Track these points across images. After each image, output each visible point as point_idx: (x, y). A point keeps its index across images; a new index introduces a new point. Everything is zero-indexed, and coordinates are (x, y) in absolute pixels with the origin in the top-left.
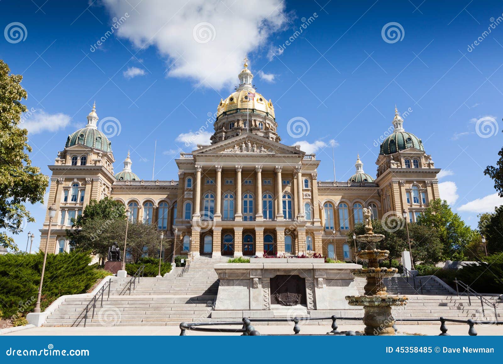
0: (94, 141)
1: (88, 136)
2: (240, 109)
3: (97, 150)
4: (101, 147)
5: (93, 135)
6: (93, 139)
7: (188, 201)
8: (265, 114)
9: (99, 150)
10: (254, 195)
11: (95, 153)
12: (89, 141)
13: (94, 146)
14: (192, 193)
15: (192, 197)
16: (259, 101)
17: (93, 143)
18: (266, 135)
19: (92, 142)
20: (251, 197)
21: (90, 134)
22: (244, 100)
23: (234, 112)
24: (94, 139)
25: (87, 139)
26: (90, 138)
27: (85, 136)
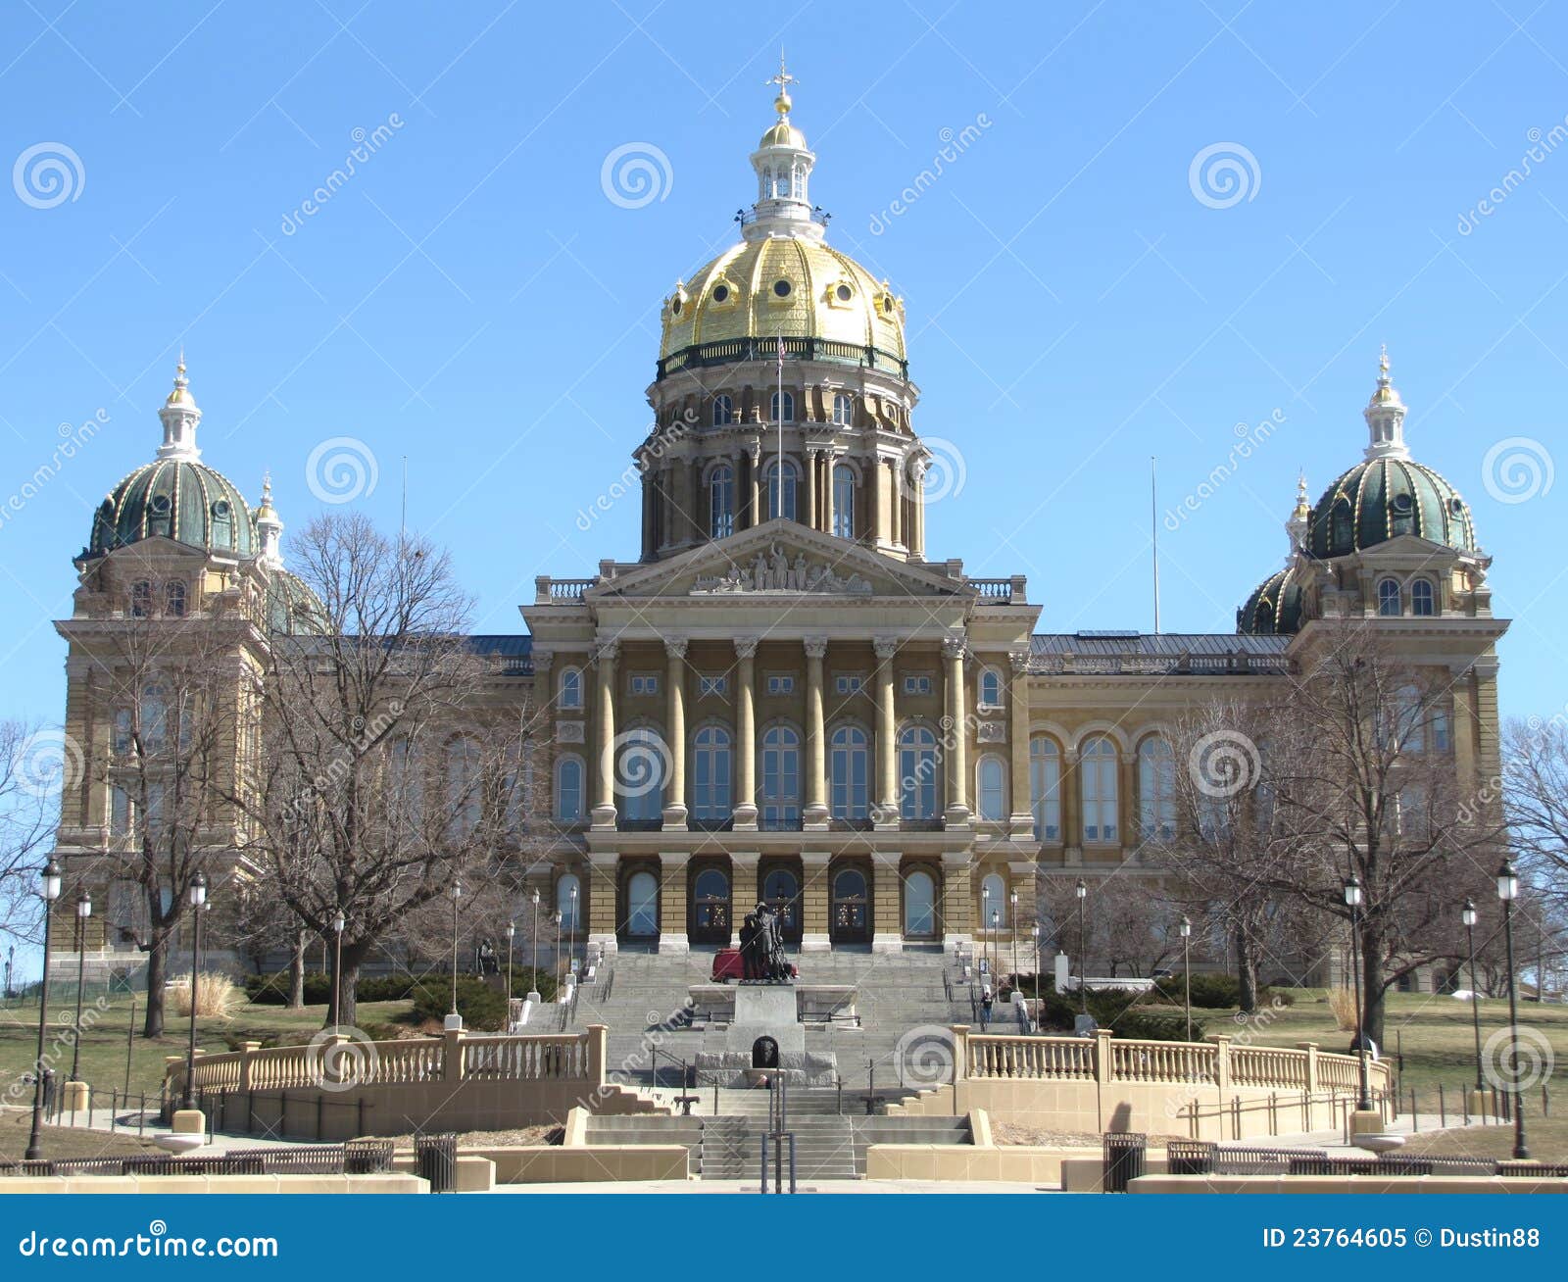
0: (205, 519)
1: (183, 505)
2: (756, 341)
3: (219, 554)
4: (232, 540)
5: (198, 493)
6: (200, 510)
7: (570, 754)
8: (861, 354)
9: (226, 555)
10: (800, 730)
11: (214, 568)
12: (190, 521)
13: (209, 538)
14: (581, 724)
15: (581, 740)
16: (836, 301)
17: (205, 527)
18: (865, 448)
19: (201, 522)
20: (789, 739)
21: (190, 495)
22: (773, 297)
23: (735, 350)
24: (204, 511)
25: (181, 515)
26: (190, 509)
27: (174, 502)
